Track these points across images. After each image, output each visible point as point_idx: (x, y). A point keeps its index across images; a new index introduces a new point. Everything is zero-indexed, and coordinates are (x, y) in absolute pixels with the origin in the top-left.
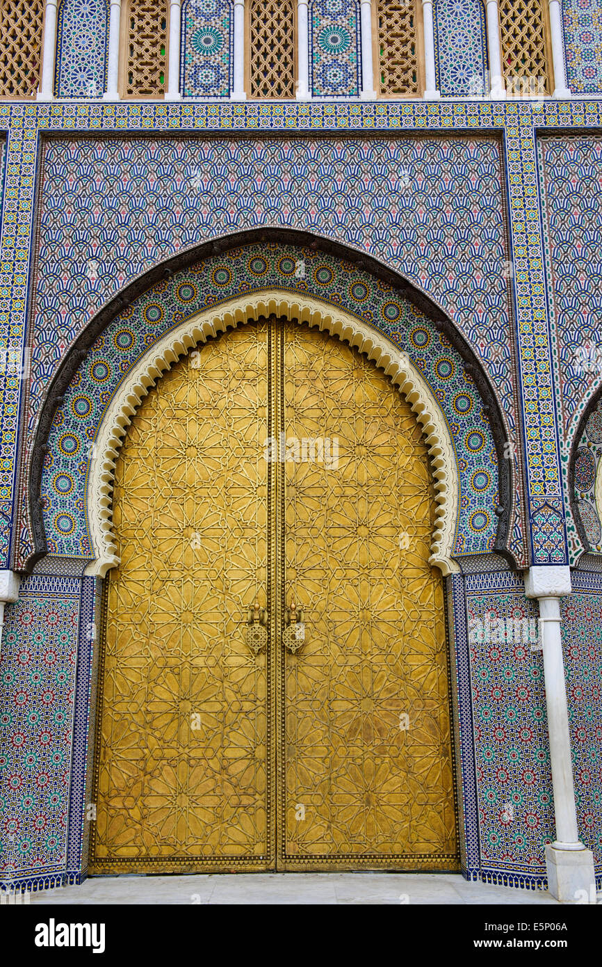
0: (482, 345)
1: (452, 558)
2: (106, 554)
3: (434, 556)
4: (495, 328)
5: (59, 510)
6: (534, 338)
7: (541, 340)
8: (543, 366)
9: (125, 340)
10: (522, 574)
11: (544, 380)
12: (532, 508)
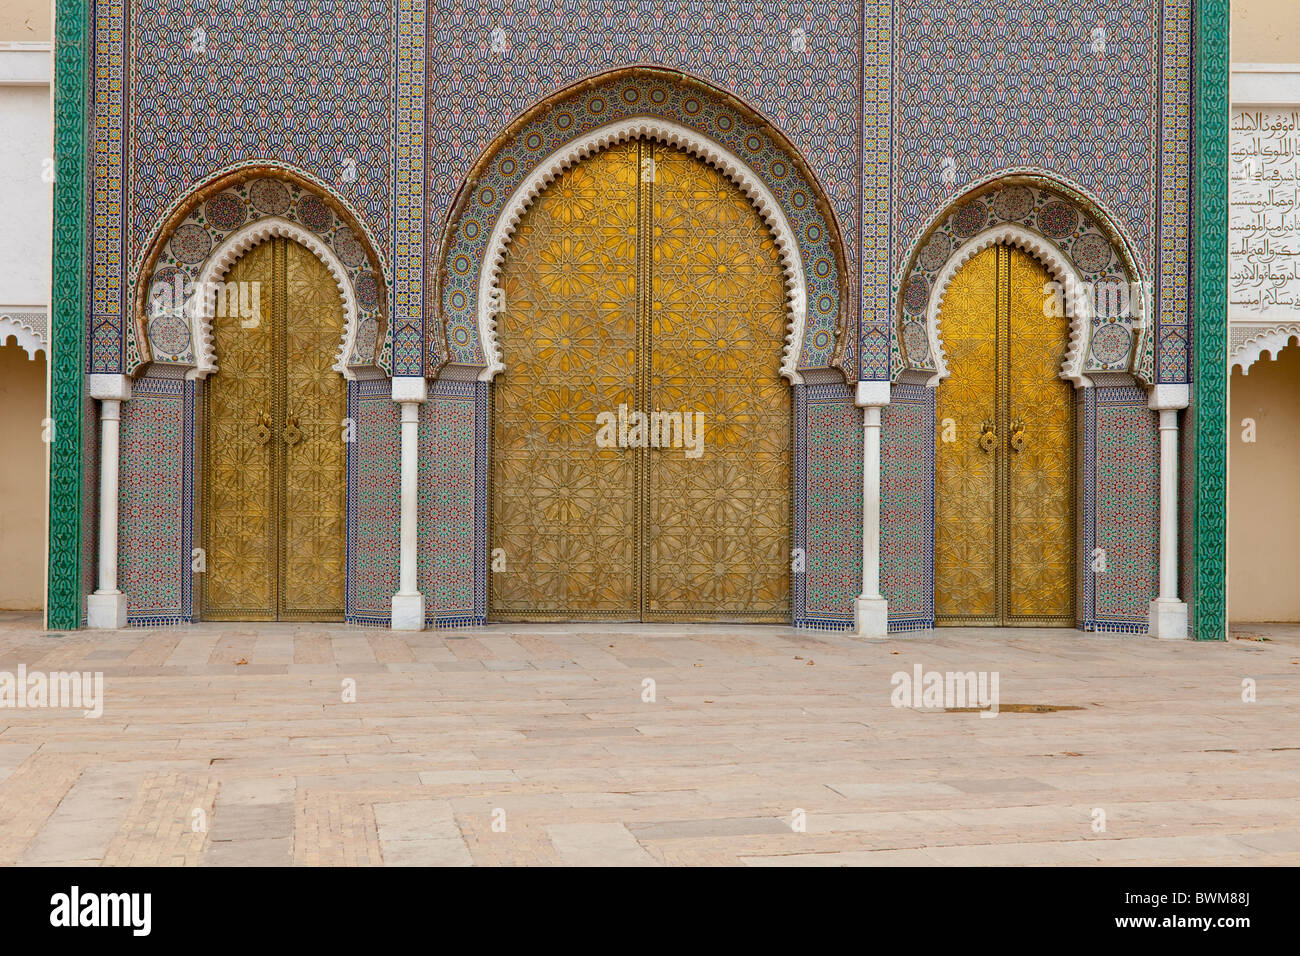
0: (831, 184)
1: (797, 371)
2: (496, 362)
3: (782, 369)
4: (844, 168)
5: (456, 324)
6: (877, 179)
7: (883, 182)
8: (883, 206)
9: (508, 167)
10: (853, 388)
11: (882, 218)
12: (864, 332)
